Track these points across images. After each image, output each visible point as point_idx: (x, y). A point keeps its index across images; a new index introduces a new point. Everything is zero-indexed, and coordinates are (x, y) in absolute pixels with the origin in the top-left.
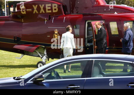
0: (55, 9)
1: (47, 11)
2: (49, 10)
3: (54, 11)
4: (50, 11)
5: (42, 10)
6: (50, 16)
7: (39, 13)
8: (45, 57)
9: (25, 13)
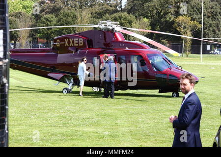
0: (81, 43)
1: (75, 45)
2: (76, 43)
3: (80, 45)
4: (77, 45)
5: (71, 44)
6: (77, 49)
7: (69, 46)
8: (71, 85)
9: (59, 45)
